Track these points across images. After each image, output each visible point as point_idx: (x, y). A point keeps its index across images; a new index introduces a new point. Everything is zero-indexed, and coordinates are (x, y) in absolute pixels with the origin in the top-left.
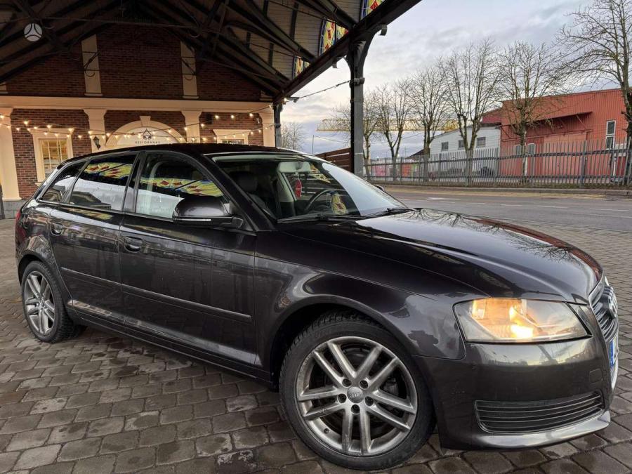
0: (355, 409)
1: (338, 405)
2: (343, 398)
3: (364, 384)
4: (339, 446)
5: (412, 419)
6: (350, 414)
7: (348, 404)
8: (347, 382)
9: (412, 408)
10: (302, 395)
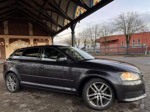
0: (99, 97)
1: (96, 97)
2: (96, 95)
3: (101, 92)
4: (96, 106)
5: (111, 98)
6: (98, 99)
7: (98, 97)
8: (97, 92)
9: (111, 96)
10: (88, 96)
